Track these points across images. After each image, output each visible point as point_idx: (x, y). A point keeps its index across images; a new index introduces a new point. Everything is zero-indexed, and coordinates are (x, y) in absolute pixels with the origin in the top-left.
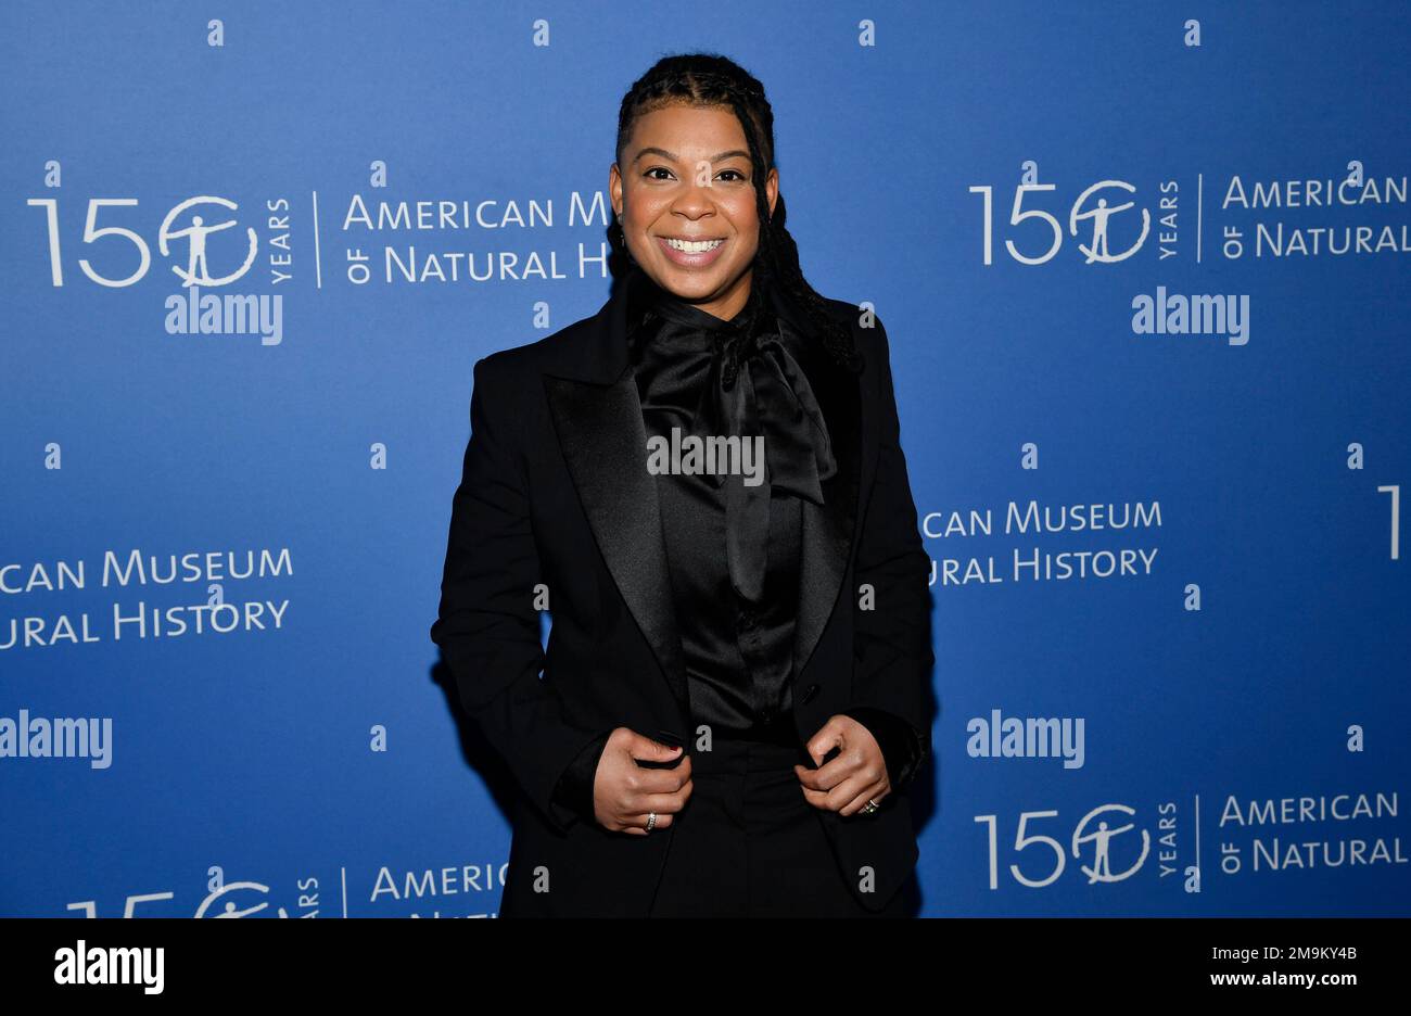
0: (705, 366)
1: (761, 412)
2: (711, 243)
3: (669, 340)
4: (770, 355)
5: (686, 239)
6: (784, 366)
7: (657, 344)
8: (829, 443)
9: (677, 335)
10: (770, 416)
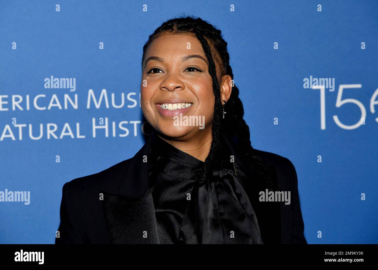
0: (191, 188)
1: (222, 214)
2: (183, 104)
3: (171, 172)
4: (227, 181)
5: (169, 102)
6: (235, 188)
7: (164, 173)
8: (260, 233)
9: (176, 169)
10: (226, 216)
